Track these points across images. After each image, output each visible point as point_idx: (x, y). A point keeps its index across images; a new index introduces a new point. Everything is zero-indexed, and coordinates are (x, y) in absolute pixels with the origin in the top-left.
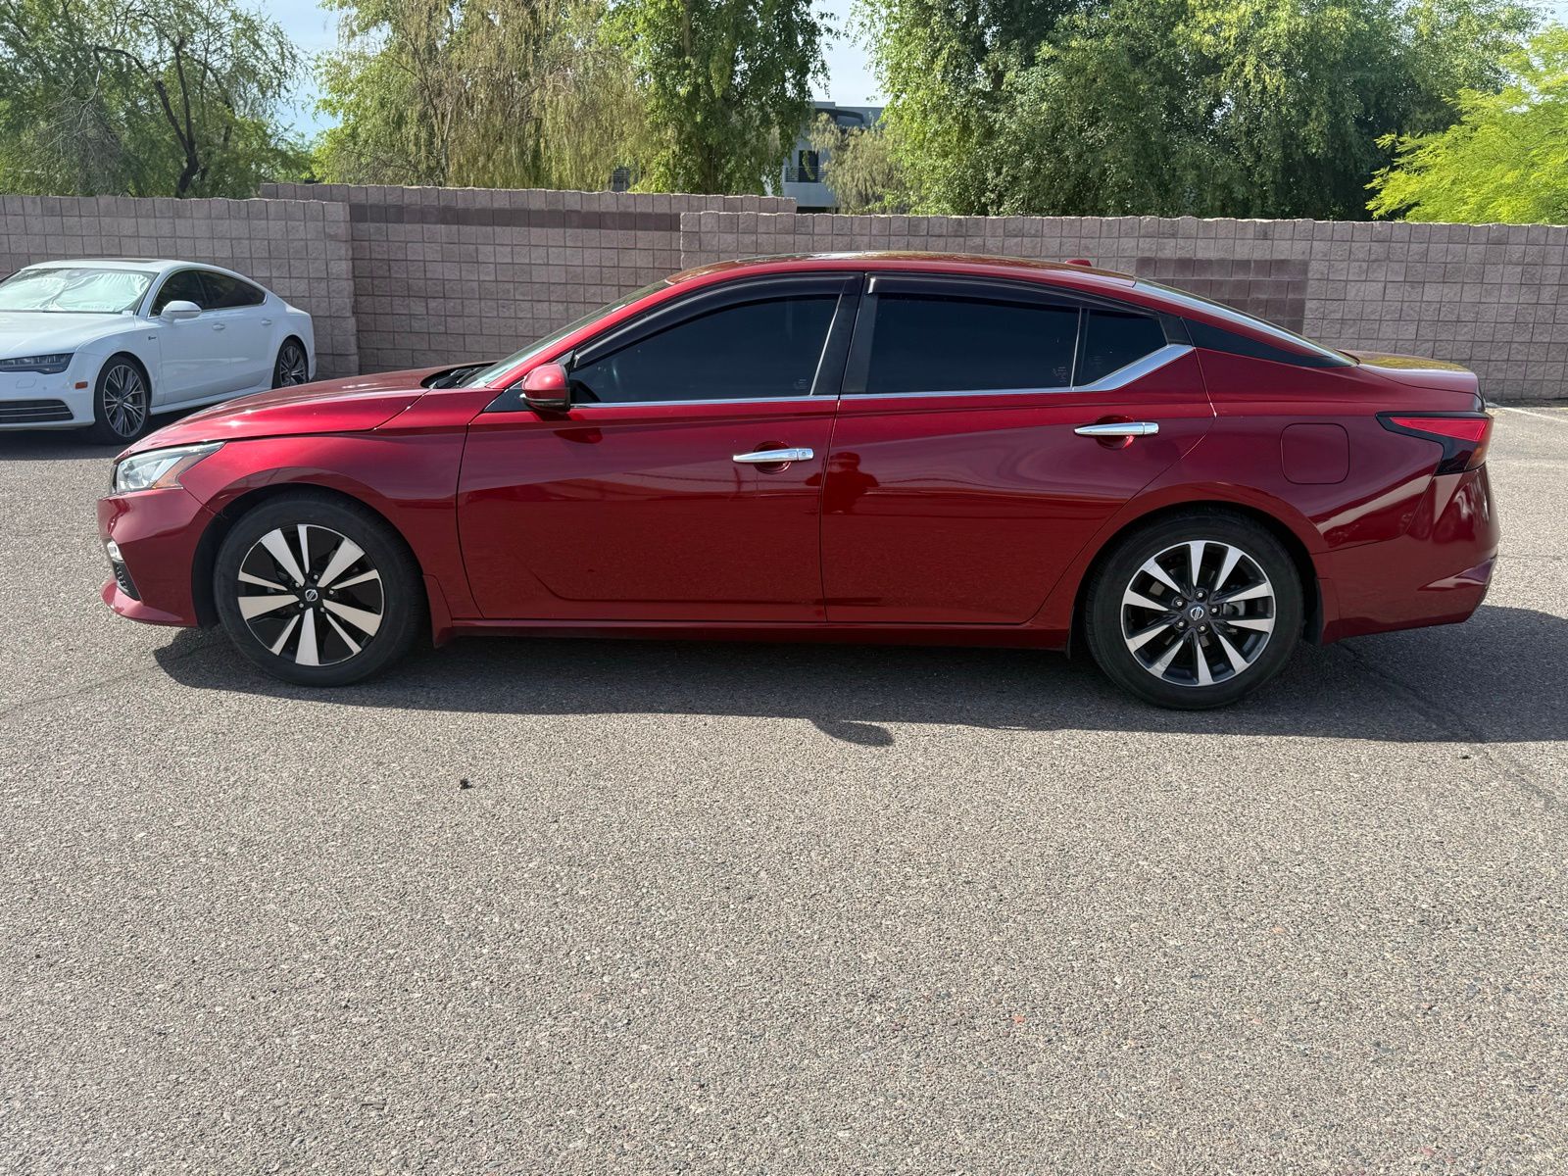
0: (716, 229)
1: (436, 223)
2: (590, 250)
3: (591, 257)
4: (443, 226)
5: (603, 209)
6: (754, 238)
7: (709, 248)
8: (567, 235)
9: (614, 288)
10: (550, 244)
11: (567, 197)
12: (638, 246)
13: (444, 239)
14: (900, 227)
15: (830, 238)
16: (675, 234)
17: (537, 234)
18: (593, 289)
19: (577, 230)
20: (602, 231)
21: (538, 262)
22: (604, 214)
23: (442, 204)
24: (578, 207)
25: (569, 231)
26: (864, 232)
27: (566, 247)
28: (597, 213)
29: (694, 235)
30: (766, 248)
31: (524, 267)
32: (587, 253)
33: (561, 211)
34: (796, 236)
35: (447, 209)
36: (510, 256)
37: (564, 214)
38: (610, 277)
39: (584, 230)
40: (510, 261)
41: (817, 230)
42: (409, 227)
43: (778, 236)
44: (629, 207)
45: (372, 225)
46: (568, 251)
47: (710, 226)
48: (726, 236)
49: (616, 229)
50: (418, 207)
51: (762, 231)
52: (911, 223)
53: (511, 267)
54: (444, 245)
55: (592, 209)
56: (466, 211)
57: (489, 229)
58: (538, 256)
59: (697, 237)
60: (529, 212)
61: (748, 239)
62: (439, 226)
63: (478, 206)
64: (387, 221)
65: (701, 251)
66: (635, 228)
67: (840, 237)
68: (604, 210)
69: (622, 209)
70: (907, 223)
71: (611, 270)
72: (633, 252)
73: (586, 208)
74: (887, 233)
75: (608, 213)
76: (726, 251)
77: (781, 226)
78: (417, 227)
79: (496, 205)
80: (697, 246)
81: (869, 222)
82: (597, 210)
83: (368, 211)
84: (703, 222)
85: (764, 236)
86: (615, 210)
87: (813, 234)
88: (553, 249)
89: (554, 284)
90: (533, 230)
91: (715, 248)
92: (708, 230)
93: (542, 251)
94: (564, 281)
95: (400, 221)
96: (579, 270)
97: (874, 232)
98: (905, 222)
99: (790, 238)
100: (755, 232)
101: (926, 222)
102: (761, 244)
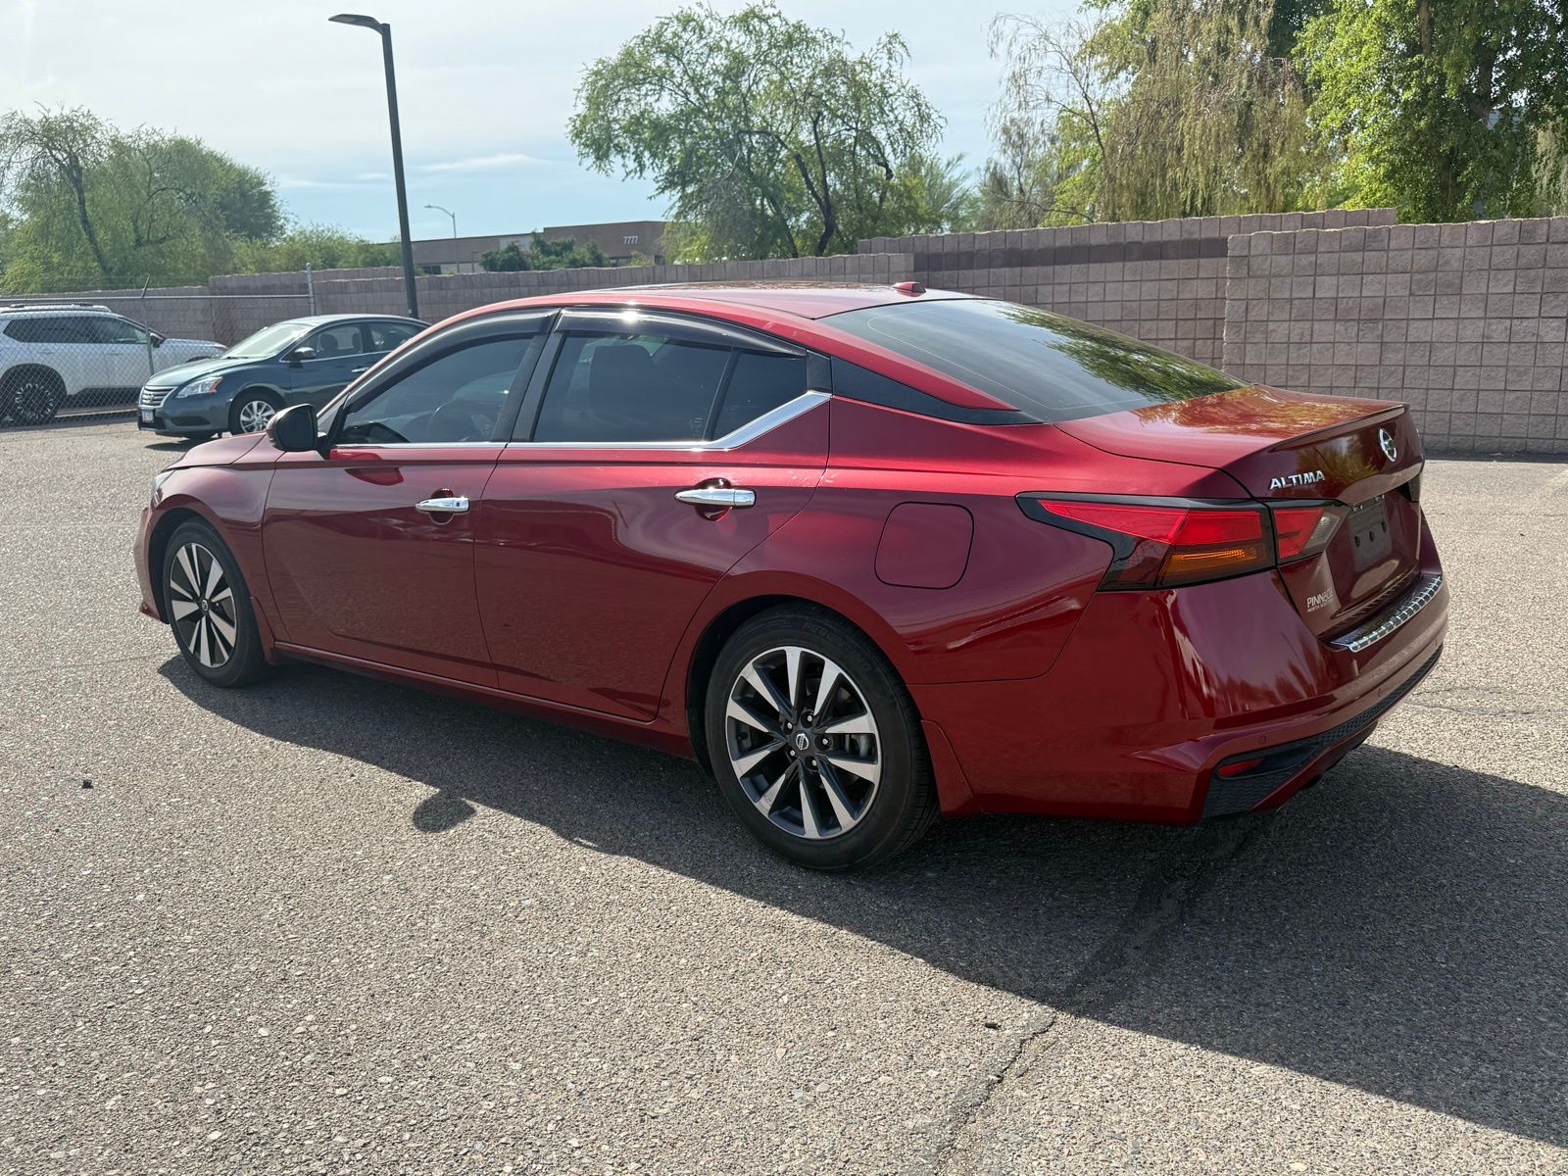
0: (1268, 251)
1: (1002, 267)
2: (1149, 283)
3: (1149, 290)
4: (1008, 269)
5: (1165, 238)
6: (1313, 258)
7: (1259, 272)
8: (1127, 268)
9: (1171, 323)
10: (1108, 279)
11: (1128, 228)
12: (1201, 276)
13: (1008, 283)
14: (1506, 234)
15: (1410, 252)
16: (1221, 260)
17: (1096, 269)
18: (1148, 325)
19: (1136, 263)
20: (1163, 262)
21: (1094, 299)
22: (1166, 243)
23: (1008, 246)
24: (1139, 239)
25: (1128, 264)
26: (1456, 243)
27: (1123, 281)
28: (1159, 242)
29: (1245, 259)
30: (1327, 268)
31: (1081, 305)
32: (1146, 286)
33: (1121, 243)
34: (1366, 253)
35: (1013, 251)
36: (1067, 295)
37: (1125, 247)
38: (1167, 311)
39: (1144, 262)
40: (1067, 300)
41: (1393, 244)
42: (977, 272)
43: (1342, 254)
44: (1194, 233)
45: (946, 273)
46: (1126, 285)
47: (1261, 249)
48: (1280, 257)
49: (1177, 259)
50: (987, 252)
51: (1323, 250)
52: (1524, 228)
53: (1067, 306)
54: (1007, 288)
55: (1154, 240)
56: (1030, 252)
57: (1050, 268)
58: (1095, 292)
59: (1246, 262)
60: (1090, 247)
61: (1306, 260)
62: (1004, 269)
63: (1041, 246)
64: (959, 268)
65: (1249, 276)
66: (1199, 256)
67: (1424, 251)
68: (1167, 239)
69: (1185, 236)
70: (1518, 228)
71: (1169, 303)
72: (1195, 282)
73: (1147, 238)
74: (1489, 243)
75: (1170, 242)
76: (1279, 276)
77: (1348, 243)
78: (984, 272)
79: (1058, 244)
80: (1245, 272)
81: (1463, 230)
82: (1159, 239)
83: (944, 259)
84: (1253, 244)
85: (1326, 255)
86: (1178, 238)
87: (1388, 250)
88: (1111, 284)
89: (1109, 321)
90: (1091, 265)
91: (1267, 273)
92: (1258, 253)
93: (1099, 288)
94: (1119, 318)
95: (970, 267)
96: (1136, 304)
97: (1470, 242)
98: (1514, 227)
99: (1357, 257)
100: (1315, 252)
101: (1546, 226)
102: (1321, 264)
